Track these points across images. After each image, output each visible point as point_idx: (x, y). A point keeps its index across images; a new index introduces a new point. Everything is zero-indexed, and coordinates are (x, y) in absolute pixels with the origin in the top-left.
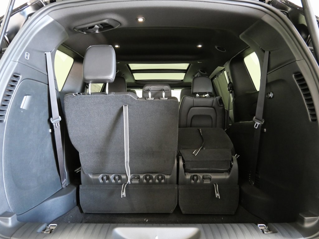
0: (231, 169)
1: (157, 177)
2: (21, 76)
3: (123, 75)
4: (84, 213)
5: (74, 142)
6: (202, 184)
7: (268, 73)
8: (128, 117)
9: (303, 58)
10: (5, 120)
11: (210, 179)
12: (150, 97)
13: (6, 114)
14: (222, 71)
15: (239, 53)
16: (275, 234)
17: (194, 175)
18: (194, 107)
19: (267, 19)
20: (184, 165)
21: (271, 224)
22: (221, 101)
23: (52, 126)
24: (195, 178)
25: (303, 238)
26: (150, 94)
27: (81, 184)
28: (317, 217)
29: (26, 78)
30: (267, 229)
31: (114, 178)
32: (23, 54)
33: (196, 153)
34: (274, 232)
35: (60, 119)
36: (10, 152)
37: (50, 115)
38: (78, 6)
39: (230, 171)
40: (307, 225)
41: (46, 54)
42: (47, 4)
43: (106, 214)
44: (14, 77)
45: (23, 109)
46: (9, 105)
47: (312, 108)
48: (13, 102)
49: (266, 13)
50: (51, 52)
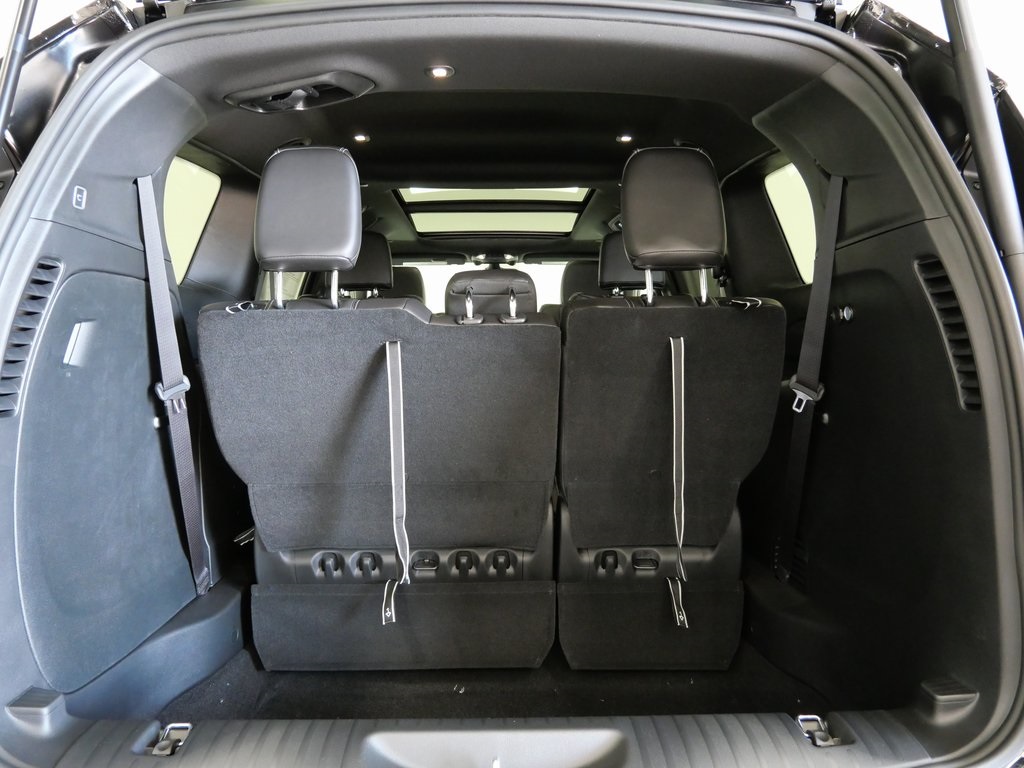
1: (491, 560)
2: (62, 266)
4: (268, 670)
5: (233, 455)
6: (629, 578)
7: (838, 246)
8: (403, 377)
9: (945, 213)
10: (17, 409)
11: (656, 563)
12: (470, 314)
13: (19, 388)
15: (749, 163)
16: (847, 747)
17: (606, 554)
19: (839, 78)
21: (836, 715)
23: (160, 409)
24: (610, 560)
25: (930, 758)
26: (469, 306)
27: (256, 582)
28: (973, 695)
29: (77, 268)
30: (825, 731)
31: (360, 564)
32: (68, 194)
34: (846, 741)
35: (187, 384)
36: (37, 505)
37: (156, 376)
38: (240, 32)
40: (943, 719)
41: (136, 182)
42: (137, 24)
43: (334, 672)
44: (39, 270)
45: (71, 366)
46: (28, 360)
47: (969, 368)
48: (40, 349)
49: (837, 59)
50: (154, 175)
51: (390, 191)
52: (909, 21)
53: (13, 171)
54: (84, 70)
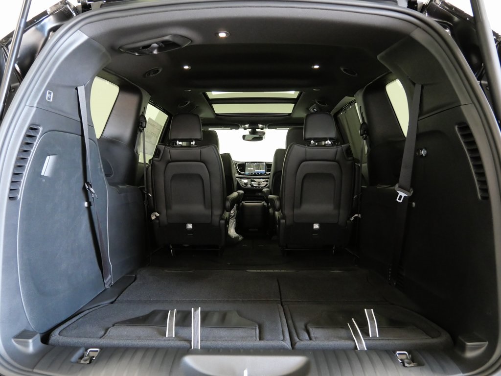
2: (41, 129)
3: (197, 107)
7: (420, 118)
9: (471, 102)
10: (19, 196)
13: (20, 186)
14: (352, 103)
15: (377, 78)
16: (419, 368)
18: (306, 160)
19: (419, 35)
21: (416, 351)
22: (348, 152)
23: (88, 198)
25: (462, 374)
28: (484, 343)
29: (48, 130)
30: (409, 359)
32: (44, 94)
34: (420, 364)
36: (28, 243)
38: (126, 16)
40: (469, 354)
41: (77, 89)
42: (78, 13)
44: (30, 131)
45: (46, 177)
46: (24, 173)
48: (30, 168)
49: (417, 26)
50: (86, 85)
51: (201, 93)
52: (454, 7)
53: (19, 83)
54: (53, 35)
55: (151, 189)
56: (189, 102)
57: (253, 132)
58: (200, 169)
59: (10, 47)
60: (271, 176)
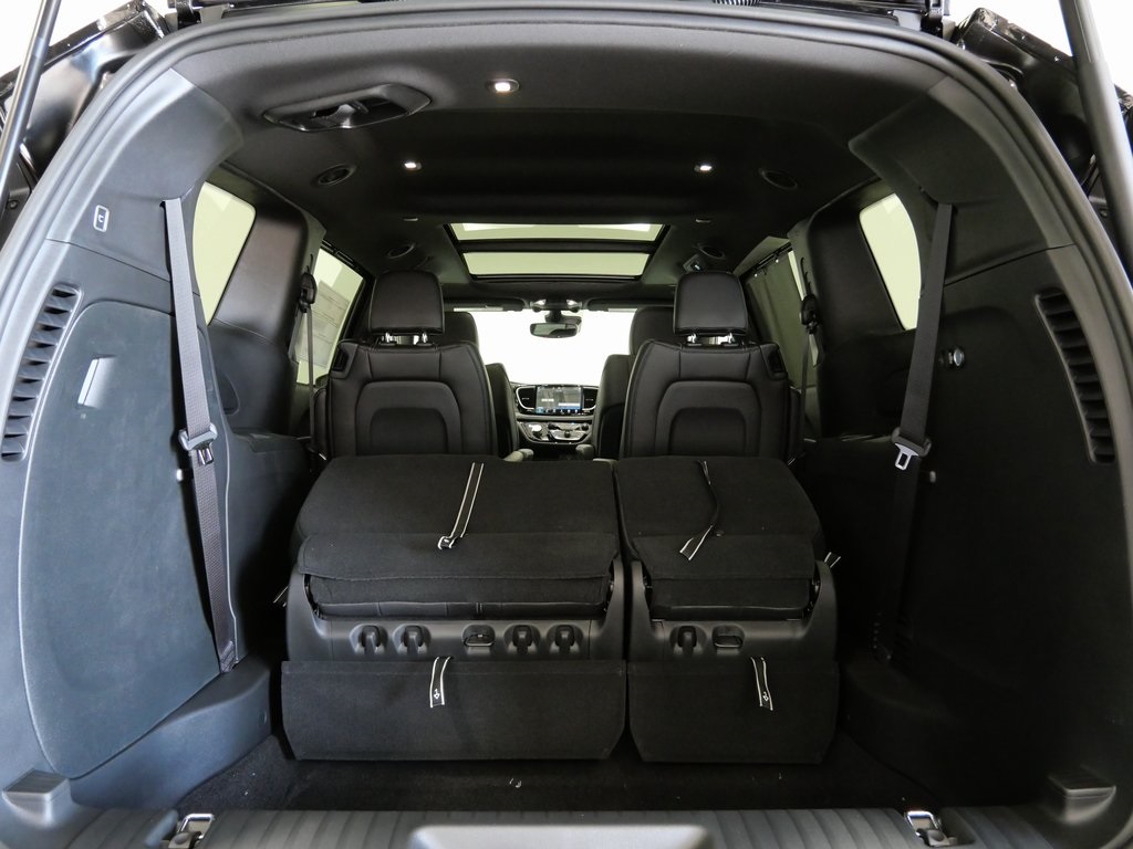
0: (812, 608)
1: (553, 636)
2: (80, 294)
4: (299, 759)
6: (710, 657)
7: (948, 281)
9: (1070, 242)
10: (25, 452)
11: (739, 640)
13: (28, 429)
14: (781, 252)
15: (843, 195)
17: (684, 629)
18: (679, 379)
19: (948, 94)
20: (649, 594)
21: (951, 811)
22: (775, 360)
23: (184, 460)
24: (688, 636)
27: (287, 659)
28: (1109, 789)
29: (96, 296)
30: (938, 830)
31: (405, 639)
32: (88, 214)
33: (690, 549)
34: (964, 840)
35: (213, 431)
36: (44, 563)
37: (180, 422)
38: (283, 39)
39: (811, 612)
40: (1075, 816)
41: (163, 205)
42: (168, 29)
43: (374, 762)
44: (55, 298)
45: (86, 407)
46: (39, 397)
47: (1100, 415)
48: (52, 385)
49: (945, 72)
50: (184, 198)
51: (441, 226)
52: (1025, 33)
53: (28, 189)
54: (109, 80)
55: (324, 443)
56: (412, 247)
57: (555, 317)
58: (438, 397)
59: (9, 103)
60: (596, 417)
